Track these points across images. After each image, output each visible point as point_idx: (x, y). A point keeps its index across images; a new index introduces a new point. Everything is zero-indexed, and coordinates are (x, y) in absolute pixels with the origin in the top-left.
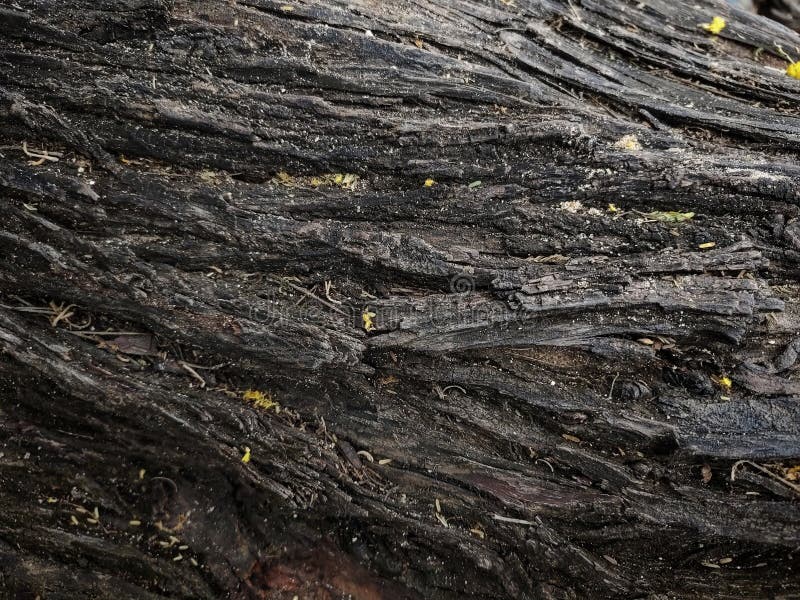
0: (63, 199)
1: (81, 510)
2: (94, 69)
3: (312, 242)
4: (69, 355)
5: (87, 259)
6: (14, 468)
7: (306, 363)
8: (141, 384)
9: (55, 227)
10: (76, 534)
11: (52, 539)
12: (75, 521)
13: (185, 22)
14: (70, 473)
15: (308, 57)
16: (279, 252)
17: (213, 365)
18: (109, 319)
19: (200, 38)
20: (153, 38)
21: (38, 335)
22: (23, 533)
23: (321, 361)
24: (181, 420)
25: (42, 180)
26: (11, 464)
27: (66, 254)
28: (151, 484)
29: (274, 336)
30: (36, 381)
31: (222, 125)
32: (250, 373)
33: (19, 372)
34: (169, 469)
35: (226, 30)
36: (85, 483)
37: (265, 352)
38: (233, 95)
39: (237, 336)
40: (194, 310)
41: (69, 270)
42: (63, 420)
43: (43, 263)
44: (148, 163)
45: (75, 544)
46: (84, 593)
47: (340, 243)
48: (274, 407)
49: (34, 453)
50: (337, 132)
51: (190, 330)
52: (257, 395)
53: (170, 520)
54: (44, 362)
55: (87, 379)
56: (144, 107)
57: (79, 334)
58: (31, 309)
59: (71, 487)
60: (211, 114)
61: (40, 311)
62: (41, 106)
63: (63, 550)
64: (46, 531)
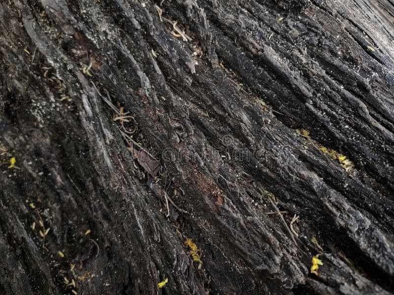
0: (175, 61)
1: (41, 223)
2: (243, 10)
3: (306, 184)
4: (110, 142)
5: (161, 99)
6: (30, 175)
7: (254, 260)
8: (134, 187)
9: (159, 72)
10: (28, 234)
11: (15, 227)
12: (33, 226)
13: (309, 18)
14: (53, 200)
15: (368, 80)
16: (279, 175)
17: (181, 208)
18: (144, 138)
19: (313, 31)
20: (285, 16)
21: (103, 118)
22: (5, 210)
23: (266, 267)
24: (141, 227)
25: (171, 44)
26: (30, 171)
27: (153, 89)
28: (87, 241)
29: (244, 225)
30: (80, 141)
31: (295, 82)
32: (200, 230)
33: (76, 130)
34: (103, 240)
35: (330, 36)
36: (55, 212)
37: (229, 230)
38: (313, 71)
39: (217, 206)
40: (200, 169)
41: (148, 98)
42: (75, 170)
43: (138, 85)
44: (232, 74)
45: (23, 239)
46: (5, 269)
47: (326, 198)
48: (198, 263)
49: (45, 175)
50: (362, 132)
51: (188, 179)
52: (194, 247)
53: (81, 270)
54: (94, 135)
55: (108, 161)
56: (256, 44)
57: (123, 134)
58: (109, 103)
59: (47, 207)
60: (293, 72)
61: (113, 107)
62: (201, 9)
63: (15, 237)
64: (16, 220)
